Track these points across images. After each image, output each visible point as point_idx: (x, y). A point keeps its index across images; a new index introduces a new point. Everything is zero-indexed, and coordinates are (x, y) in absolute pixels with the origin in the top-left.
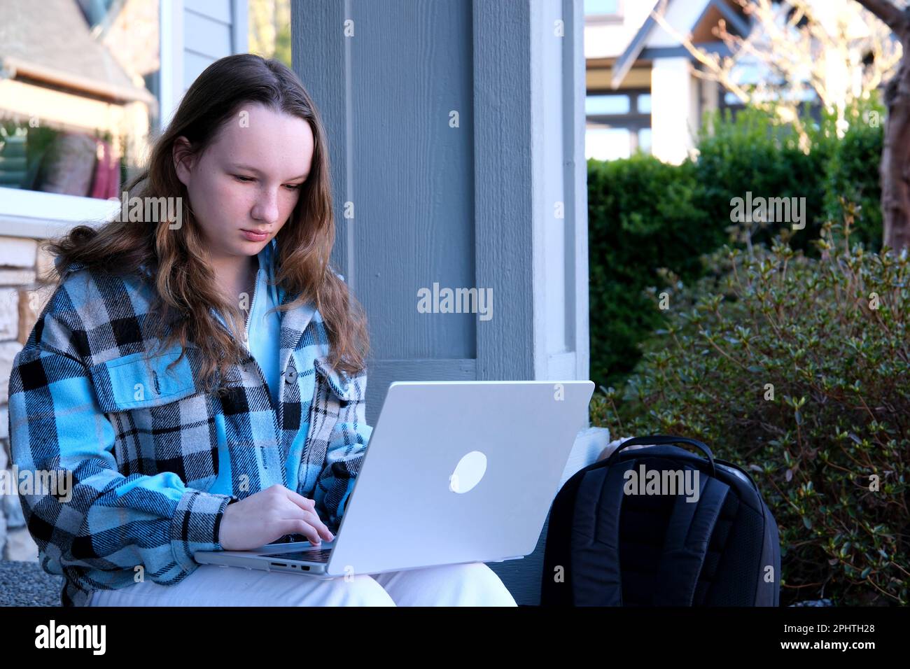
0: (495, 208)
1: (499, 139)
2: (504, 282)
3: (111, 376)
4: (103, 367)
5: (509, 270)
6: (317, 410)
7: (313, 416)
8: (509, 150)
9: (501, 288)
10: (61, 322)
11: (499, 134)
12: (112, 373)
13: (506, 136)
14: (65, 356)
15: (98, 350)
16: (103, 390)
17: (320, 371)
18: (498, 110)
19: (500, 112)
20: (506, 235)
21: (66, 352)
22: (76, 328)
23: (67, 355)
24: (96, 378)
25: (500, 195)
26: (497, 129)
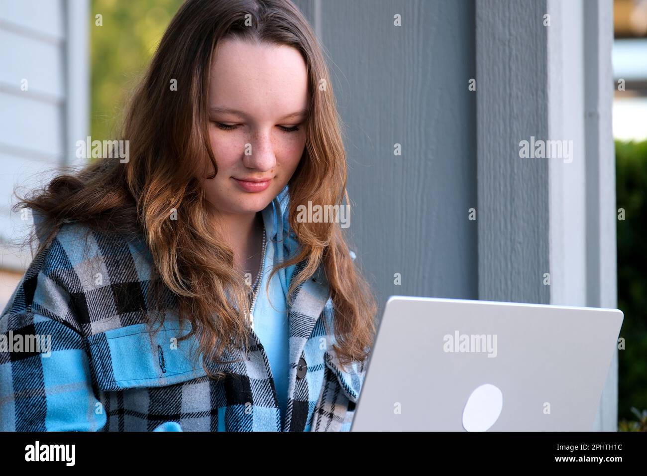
0: (502, 166)
1: (507, 81)
2: (513, 257)
3: (110, 348)
4: (102, 337)
5: (520, 243)
6: (321, 412)
7: (316, 418)
8: (520, 94)
9: (509, 266)
10: (58, 282)
11: (507, 72)
12: (112, 343)
13: (517, 76)
14: (63, 324)
15: (98, 317)
16: (103, 364)
17: (330, 367)
18: (507, 43)
19: (509, 46)
20: (516, 199)
21: (64, 319)
22: (75, 290)
23: (65, 323)
24: (94, 350)
25: (508, 150)
26: (504, 68)
